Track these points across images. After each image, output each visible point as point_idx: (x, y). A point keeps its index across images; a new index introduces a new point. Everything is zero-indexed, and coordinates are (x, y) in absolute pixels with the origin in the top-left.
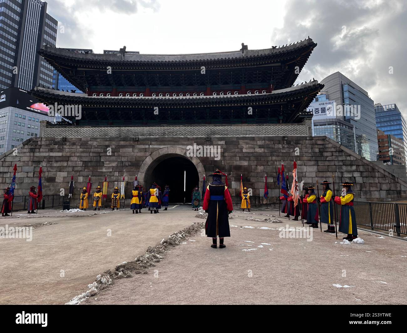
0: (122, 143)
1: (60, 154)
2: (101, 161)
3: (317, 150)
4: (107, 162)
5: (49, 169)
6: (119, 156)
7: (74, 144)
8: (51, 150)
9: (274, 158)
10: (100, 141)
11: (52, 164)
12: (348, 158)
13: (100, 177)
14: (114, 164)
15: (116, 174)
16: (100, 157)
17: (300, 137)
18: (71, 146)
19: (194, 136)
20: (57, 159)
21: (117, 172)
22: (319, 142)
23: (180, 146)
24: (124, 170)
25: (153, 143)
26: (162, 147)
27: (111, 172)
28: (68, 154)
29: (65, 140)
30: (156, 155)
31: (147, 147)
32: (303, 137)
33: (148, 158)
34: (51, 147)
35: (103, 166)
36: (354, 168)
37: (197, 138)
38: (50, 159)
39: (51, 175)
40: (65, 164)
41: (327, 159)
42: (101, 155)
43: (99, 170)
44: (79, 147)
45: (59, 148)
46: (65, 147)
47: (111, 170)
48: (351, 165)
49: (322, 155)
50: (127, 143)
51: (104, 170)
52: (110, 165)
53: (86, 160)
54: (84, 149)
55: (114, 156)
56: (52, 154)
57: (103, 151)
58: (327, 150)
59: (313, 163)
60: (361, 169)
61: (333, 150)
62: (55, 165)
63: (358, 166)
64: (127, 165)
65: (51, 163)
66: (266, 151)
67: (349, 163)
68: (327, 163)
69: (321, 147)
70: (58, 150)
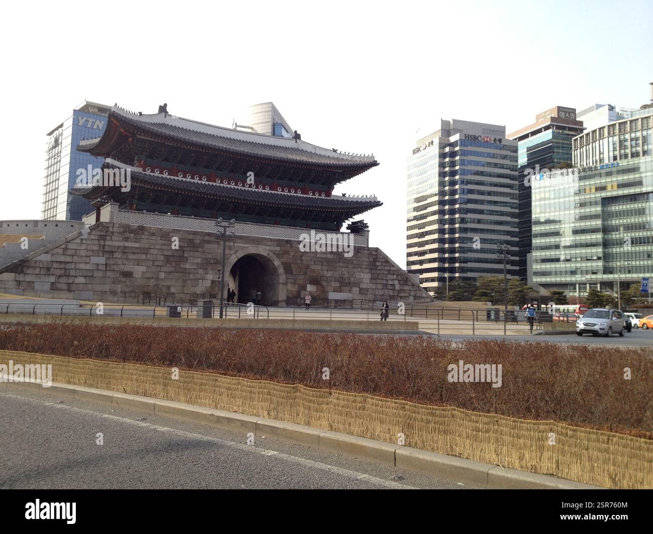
0: (207, 238)
1: (137, 245)
2: (185, 256)
3: (372, 260)
4: (191, 258)
5: (125, 262)
6: (203, 252)
7: (153, 234)
8: (127, 239)
9: (341, 264)
10: (183, 233)
11: (127, 256)
12: (392, 268)
13: (184, 274)
14: (199, 261)
15: (201, 271)
16: (184, 251)
17: (360, 247)
18: (150, 236)
19: (276, 238)
20: (135, 251)
21: (202, 270)
22: (374, 253)
23: (263, 247)
24: (210, 268)
25: (238, 241)
26: (246, 246)
27: (195, 269)
28: (147, 246)
29: (142, 228)
30: (241, 254)
31: (232, 244)
32: (363, 247)
33: (232, 256)
34: (127, 235)
35: (187, 262)
36: (395, 276)
37: (279, 240)
38: (125, 250)
39: (127, 268)
40: (144, 257)
41: (378, 268)
42: (184, 249)
43: (182, 266)
44: (159, 238)
45: (135, 237)
46: (143, 236)
47: (195, 267)
48: (393, 274)
49: (375, 265)
50: (212, 239)
51: (188, 266)
52: (194, 262)
53: (168, 254)
54: (166, 242)
55: (198, 251)
56: (127, 244)
57: (186, 245)
58: (378, 260)
59: (367, 271)
60: (399, 278)
61: (382, 260)
62: (131, 257)
63: (397, 275)
64: (213, 263)
65: (126, 254)
66: (335, 257)
67: (392, 272)
68: (378, 272)
69: (375, 257)
70: (135, 240)
